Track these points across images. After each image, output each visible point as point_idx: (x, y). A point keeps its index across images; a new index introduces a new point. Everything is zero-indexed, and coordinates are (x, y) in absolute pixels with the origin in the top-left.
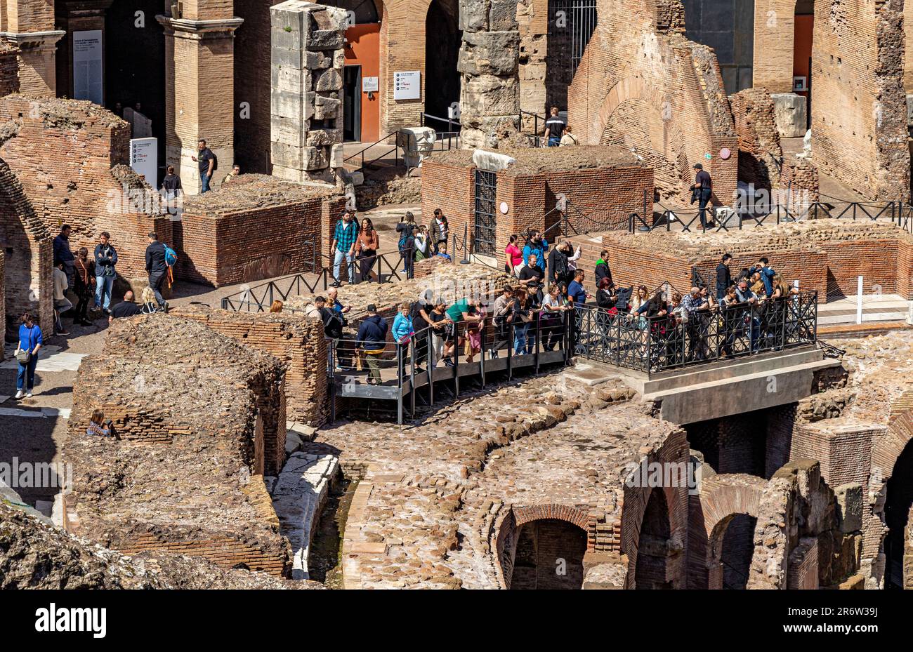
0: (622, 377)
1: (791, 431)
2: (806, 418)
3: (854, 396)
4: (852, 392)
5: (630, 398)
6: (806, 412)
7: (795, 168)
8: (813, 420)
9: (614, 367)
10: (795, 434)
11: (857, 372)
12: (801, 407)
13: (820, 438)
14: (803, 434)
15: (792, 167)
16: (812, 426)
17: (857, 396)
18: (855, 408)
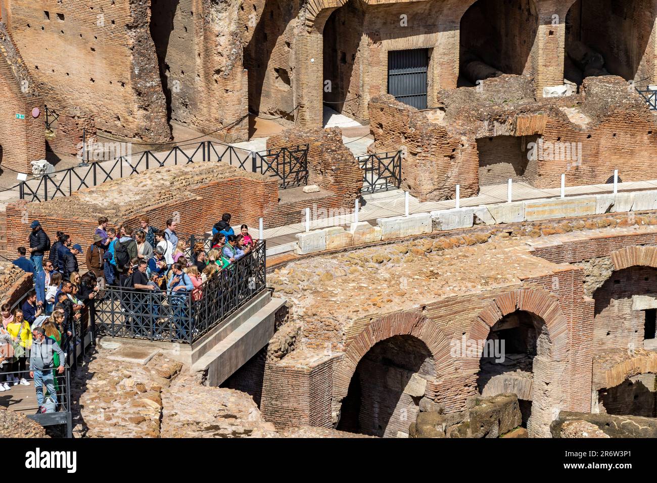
0: (161, 351)
1: (263, 370)
2: (277, 357)
3: (299, 329)
4: (298, 326)
5: (180, 371)
6: (276, 352)
7: (76, 118)
8: (281, 357)
9: (148, 342)
10: (267, 372)
11: (294, 307)
12: (272, 348)
13: (297, 374)
14: (276, 372)
15: (73, 117)
16: (283, 363)
17: (302, 328)
18: (303, 340)
